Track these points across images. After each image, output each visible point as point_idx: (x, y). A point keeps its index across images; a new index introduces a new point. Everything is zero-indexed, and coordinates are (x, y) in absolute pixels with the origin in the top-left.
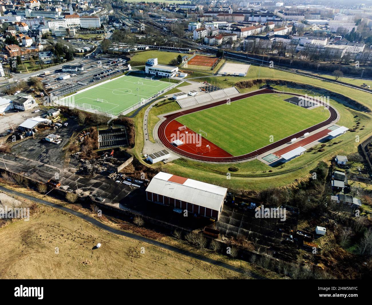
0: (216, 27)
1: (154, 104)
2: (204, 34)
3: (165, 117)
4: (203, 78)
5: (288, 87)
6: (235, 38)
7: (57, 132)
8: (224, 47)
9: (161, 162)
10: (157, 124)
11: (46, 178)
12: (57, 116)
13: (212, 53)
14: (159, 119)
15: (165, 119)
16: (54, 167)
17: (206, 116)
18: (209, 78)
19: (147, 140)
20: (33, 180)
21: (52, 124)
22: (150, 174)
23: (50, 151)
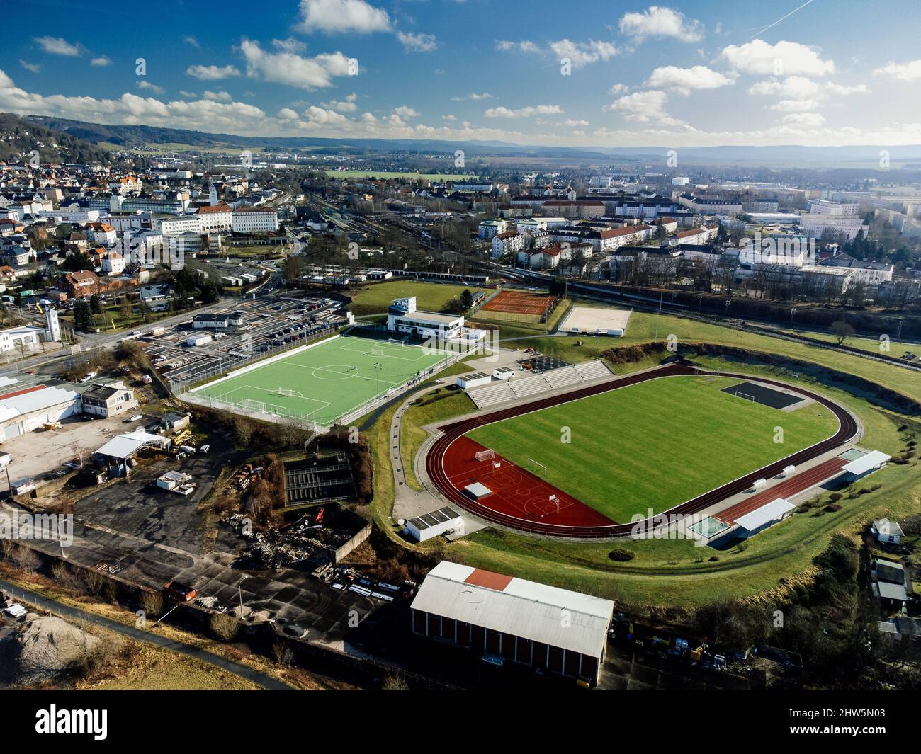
0: (542, 230)
1: (413, 398)
2: (517, 243)
3: (441, 429)
4: (523, 340)
5: (728, 359)
6: (588, 253)
7: (184, 467)
8: (566, 272)
9: (440, 538)
10: (423, 445)
11: (159, 578)
12: (182, 430)
13: (540, 286)
14: (428, 435)
15: (441, 434)
16: (180, 552)
17: (540, 427)
18: (539, 341)
19: (401, 483)
20: (128, 583)
21: (171, 448)
22: (416, 569)
23: (168, 512)
